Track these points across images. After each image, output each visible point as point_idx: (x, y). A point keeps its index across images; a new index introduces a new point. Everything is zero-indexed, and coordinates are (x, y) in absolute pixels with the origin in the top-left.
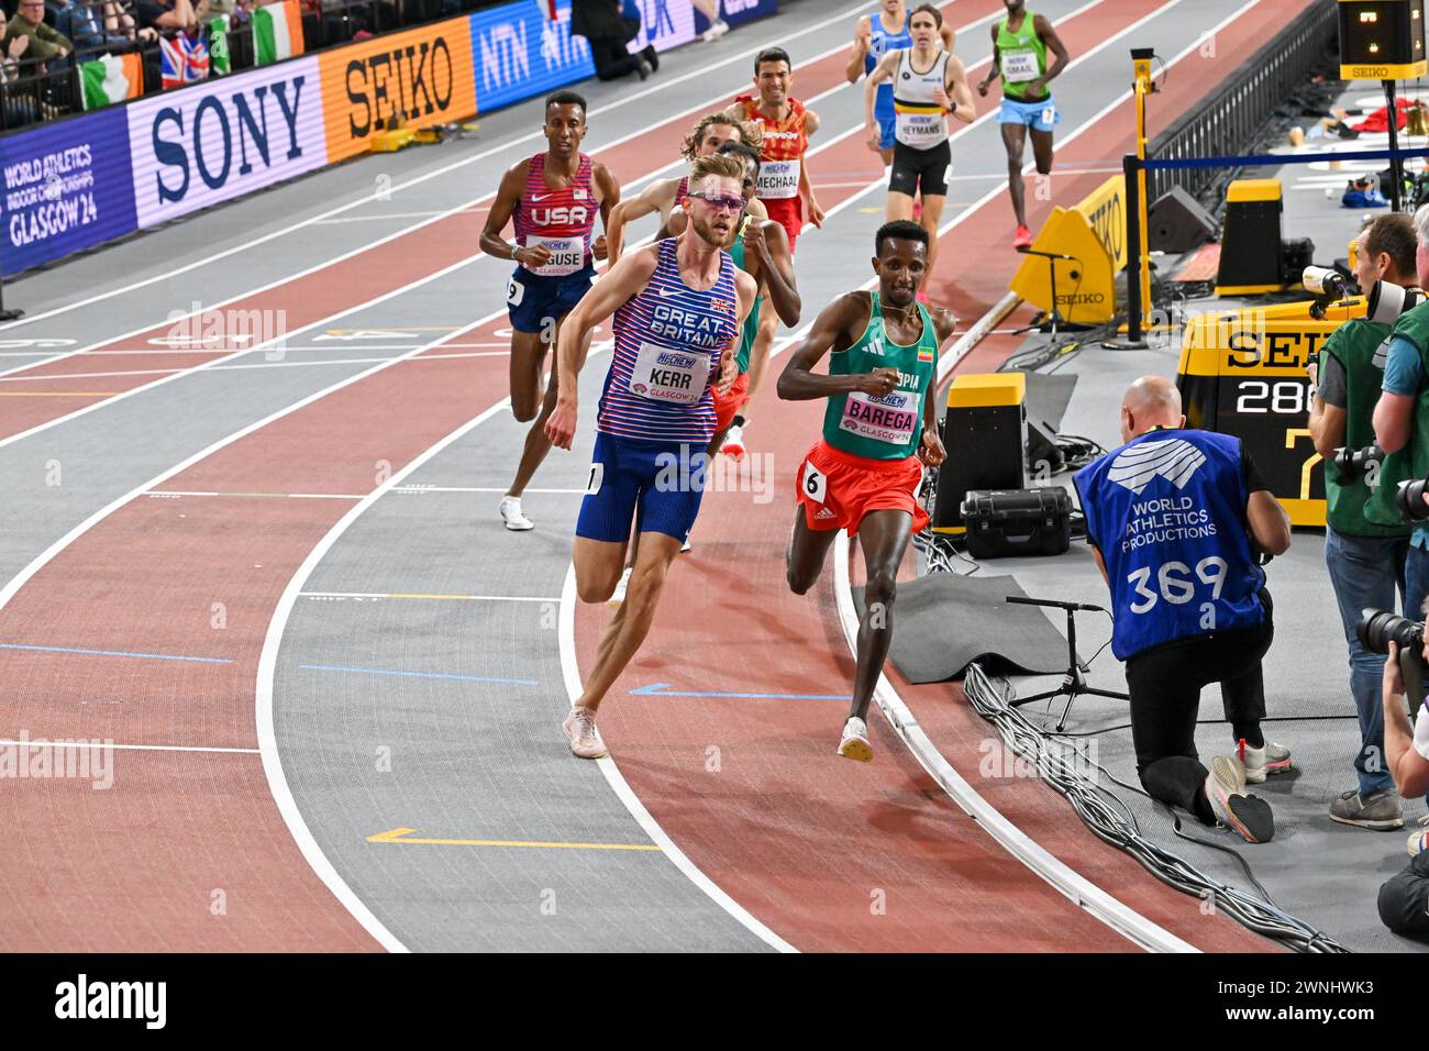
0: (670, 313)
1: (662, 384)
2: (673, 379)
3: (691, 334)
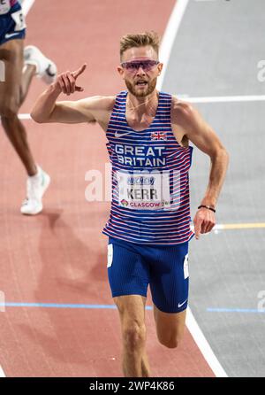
0: (124, 148)
3: (143, 161)
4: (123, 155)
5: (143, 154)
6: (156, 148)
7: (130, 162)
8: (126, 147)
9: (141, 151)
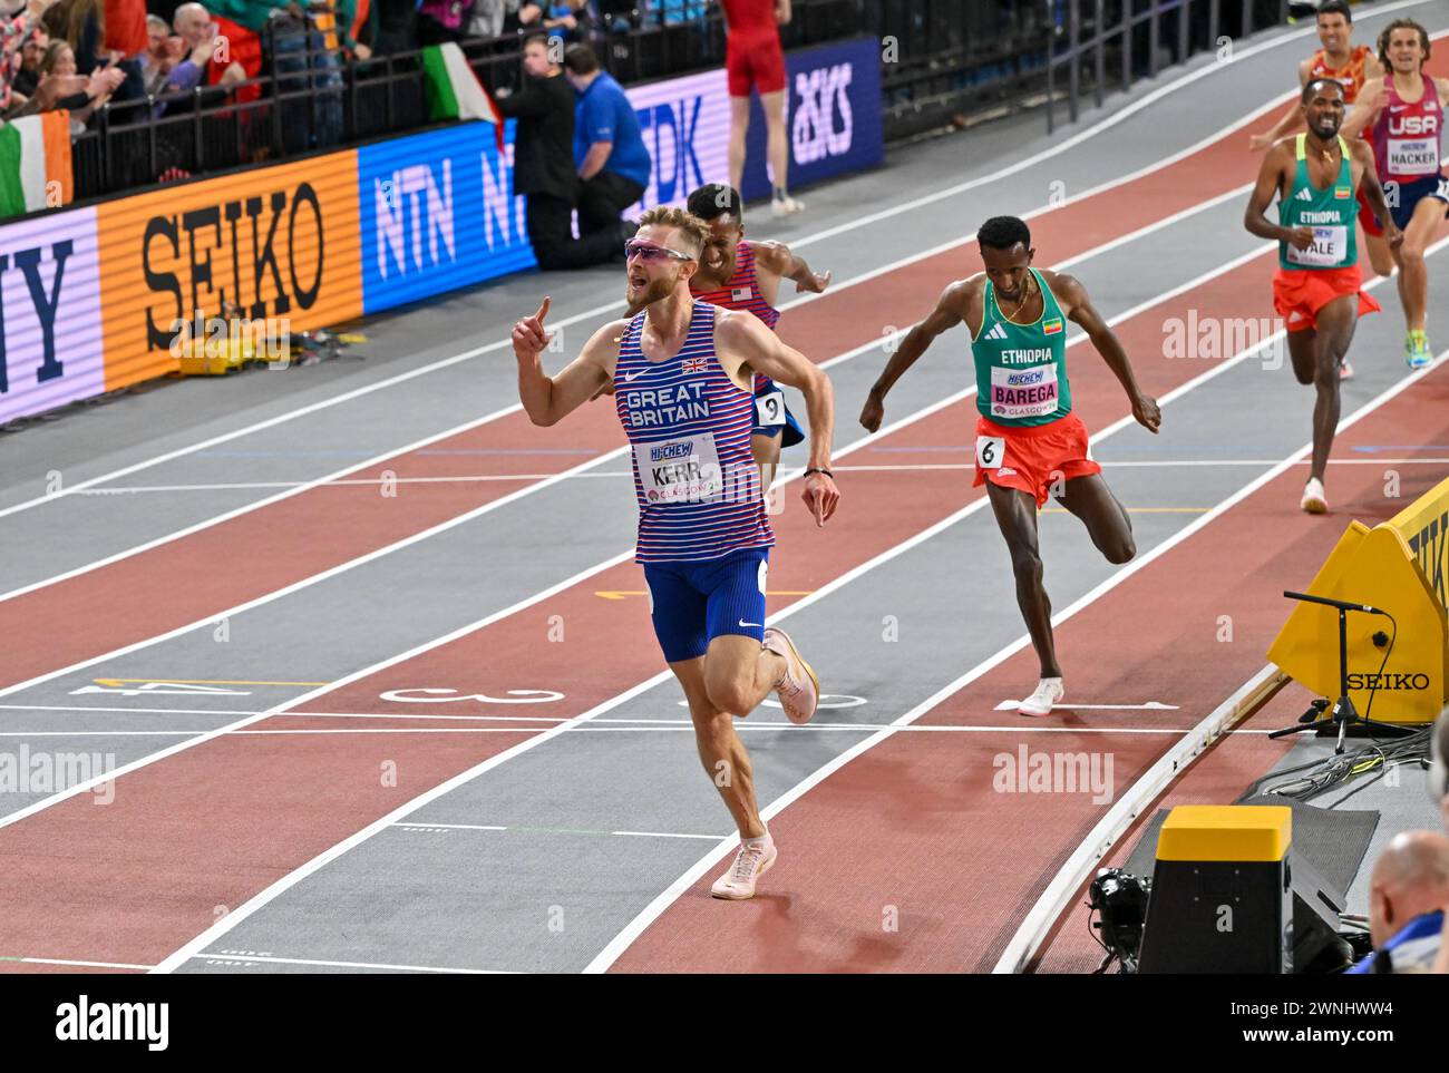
0: (640, 398)
3: (673, 412)
4: (641, 409)
5: (672, 401)
6: (690, 386)
7: (653, 419)
8: (644, 394)
9: (668, 396)
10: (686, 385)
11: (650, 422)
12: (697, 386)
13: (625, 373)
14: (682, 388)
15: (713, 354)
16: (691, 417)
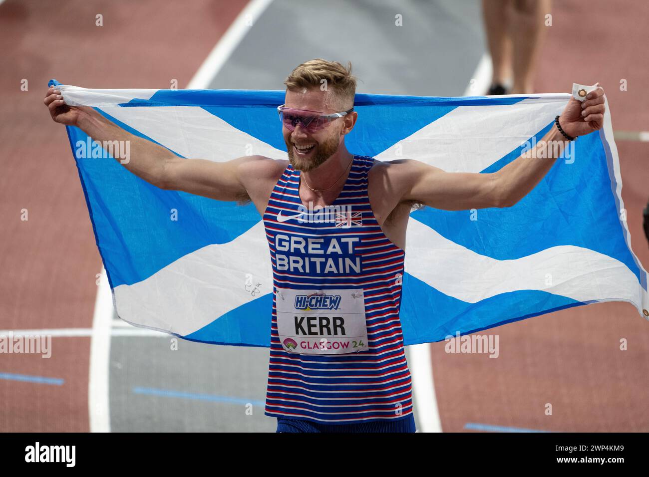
0: (289, 241)
1: (310, 333)
2: (321, 326)
3: (321, 263)
4: (288, 254)
5: (322, 252)
6: (343, 240)
7: (299, 266)
9: (319, 246)
10: (338, 239)
11: (296, 269)
12: (350, 241)
13: (277, 212)
14: (334, 242)
15: (369, 208)
16: (341, 271)
